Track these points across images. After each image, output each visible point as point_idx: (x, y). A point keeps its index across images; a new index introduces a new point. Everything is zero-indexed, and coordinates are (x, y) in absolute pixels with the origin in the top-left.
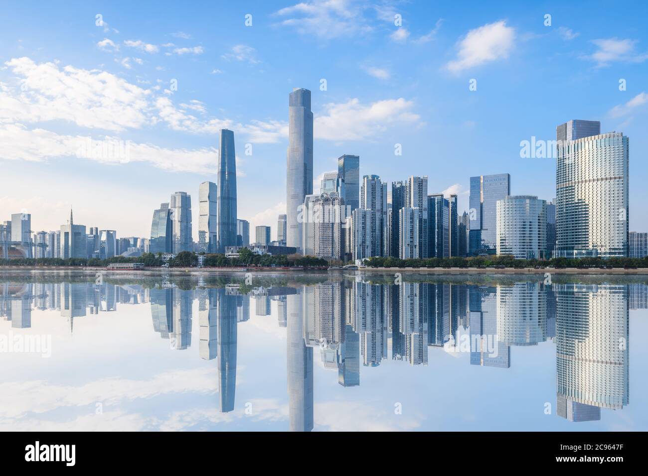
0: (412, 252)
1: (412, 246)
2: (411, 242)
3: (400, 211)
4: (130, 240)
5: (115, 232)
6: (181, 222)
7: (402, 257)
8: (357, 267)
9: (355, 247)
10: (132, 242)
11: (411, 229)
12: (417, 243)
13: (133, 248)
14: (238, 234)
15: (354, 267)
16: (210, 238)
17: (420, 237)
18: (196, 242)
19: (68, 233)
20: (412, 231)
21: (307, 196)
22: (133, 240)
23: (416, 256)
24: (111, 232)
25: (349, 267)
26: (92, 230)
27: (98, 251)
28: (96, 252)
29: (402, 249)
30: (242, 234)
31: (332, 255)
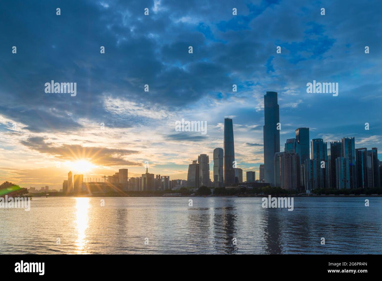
0: (345, 184)
1: (345, 181)
2: (344, 178)
3: (336, 159)
4: (177, 181)
5: (169, 177)
6: (203, 170)
7: (339, 187)
8: (307, 194)
9: (306, 182)
10: (178, 182)
11: (344, 170)
12: (348, 178)
13: (179, 185)
14: (236, 176)
15: (305, 194)
16: (220, 179)
17: (351, 175)
18: (213, 181)
19: (145, 178)
20: (345, 171)
21: (276, 153)
22: (178, 181)
23: (348, 187)
24: (167, 177)
25: (302, 194)
26: (157, 176)
27: (160, 187)
28: (159, 187)
29: (338, 183)
30: (238, 176)
31: (292, 187)
